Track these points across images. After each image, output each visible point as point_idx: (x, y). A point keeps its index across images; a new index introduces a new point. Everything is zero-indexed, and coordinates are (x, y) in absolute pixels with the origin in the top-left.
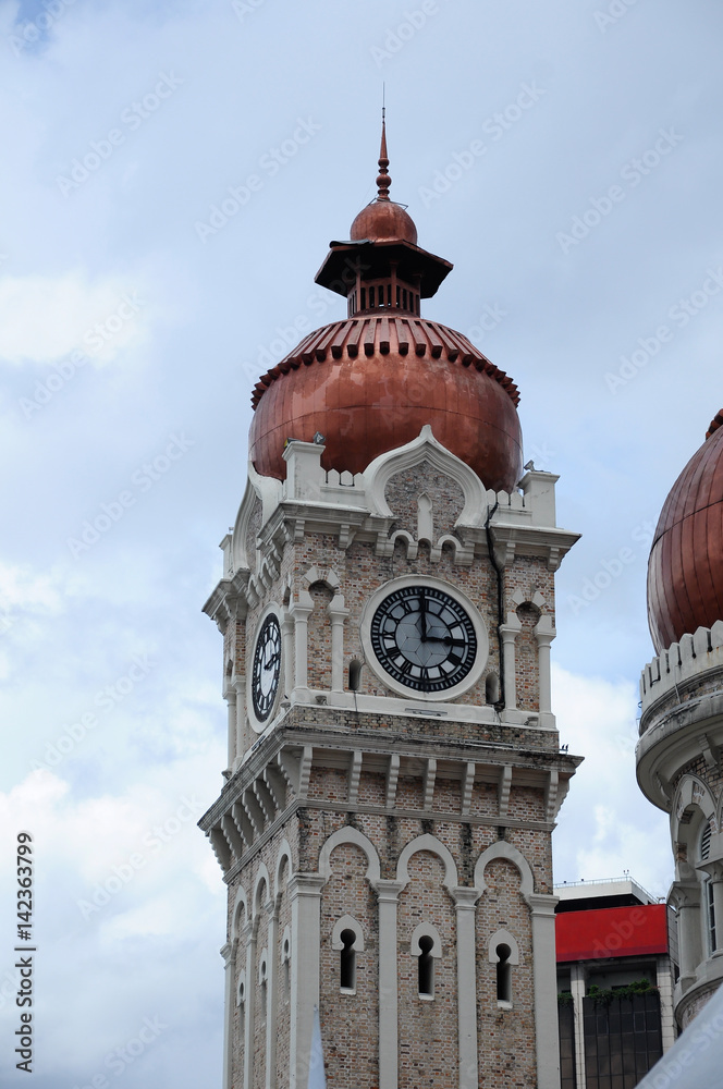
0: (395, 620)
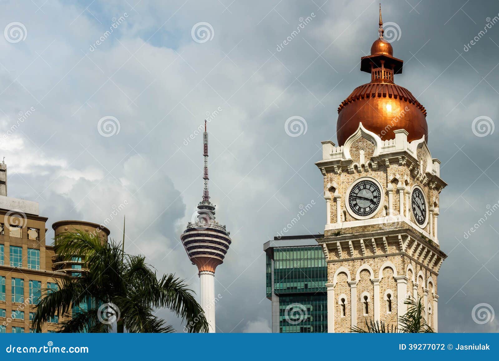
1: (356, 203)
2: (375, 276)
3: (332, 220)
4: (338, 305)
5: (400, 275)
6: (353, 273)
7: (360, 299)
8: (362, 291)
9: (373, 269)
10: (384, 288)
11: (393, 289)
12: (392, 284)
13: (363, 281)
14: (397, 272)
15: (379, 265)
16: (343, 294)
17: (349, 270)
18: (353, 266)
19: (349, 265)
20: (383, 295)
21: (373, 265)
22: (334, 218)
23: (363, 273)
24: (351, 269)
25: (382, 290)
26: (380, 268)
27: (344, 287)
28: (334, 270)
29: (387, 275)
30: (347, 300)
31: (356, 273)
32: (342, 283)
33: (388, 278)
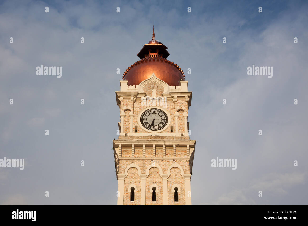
0: (147, 116)
1: (146, 121)
2: (163, 173)
3: (126, 130)
4: (127, 192)
5: (187, 174)
6: (143, 169)
7: (149, 189)
8: (151, 183)
9: (162, 168)
10: (171, 183)
11: (180, 184)
12: (178, 180)
13: (152, 176)
14: (184, 171)
15: (167, 165)
16: (133, 184)
17: (140, 167)
18: (143, 164)
19: (139, 163)
20: (171, 188)
21: (161, 165)
22: (127, 129)
23: (152, 169)
24: (141, 166)
25: (169, 184)
26: (168, 167)
27: (133, 178)
28: (125, 165)
29: (174, 173)
30: (136, 189)
31: (146, 169)
32: (132, 176)
33: (175, 176)
